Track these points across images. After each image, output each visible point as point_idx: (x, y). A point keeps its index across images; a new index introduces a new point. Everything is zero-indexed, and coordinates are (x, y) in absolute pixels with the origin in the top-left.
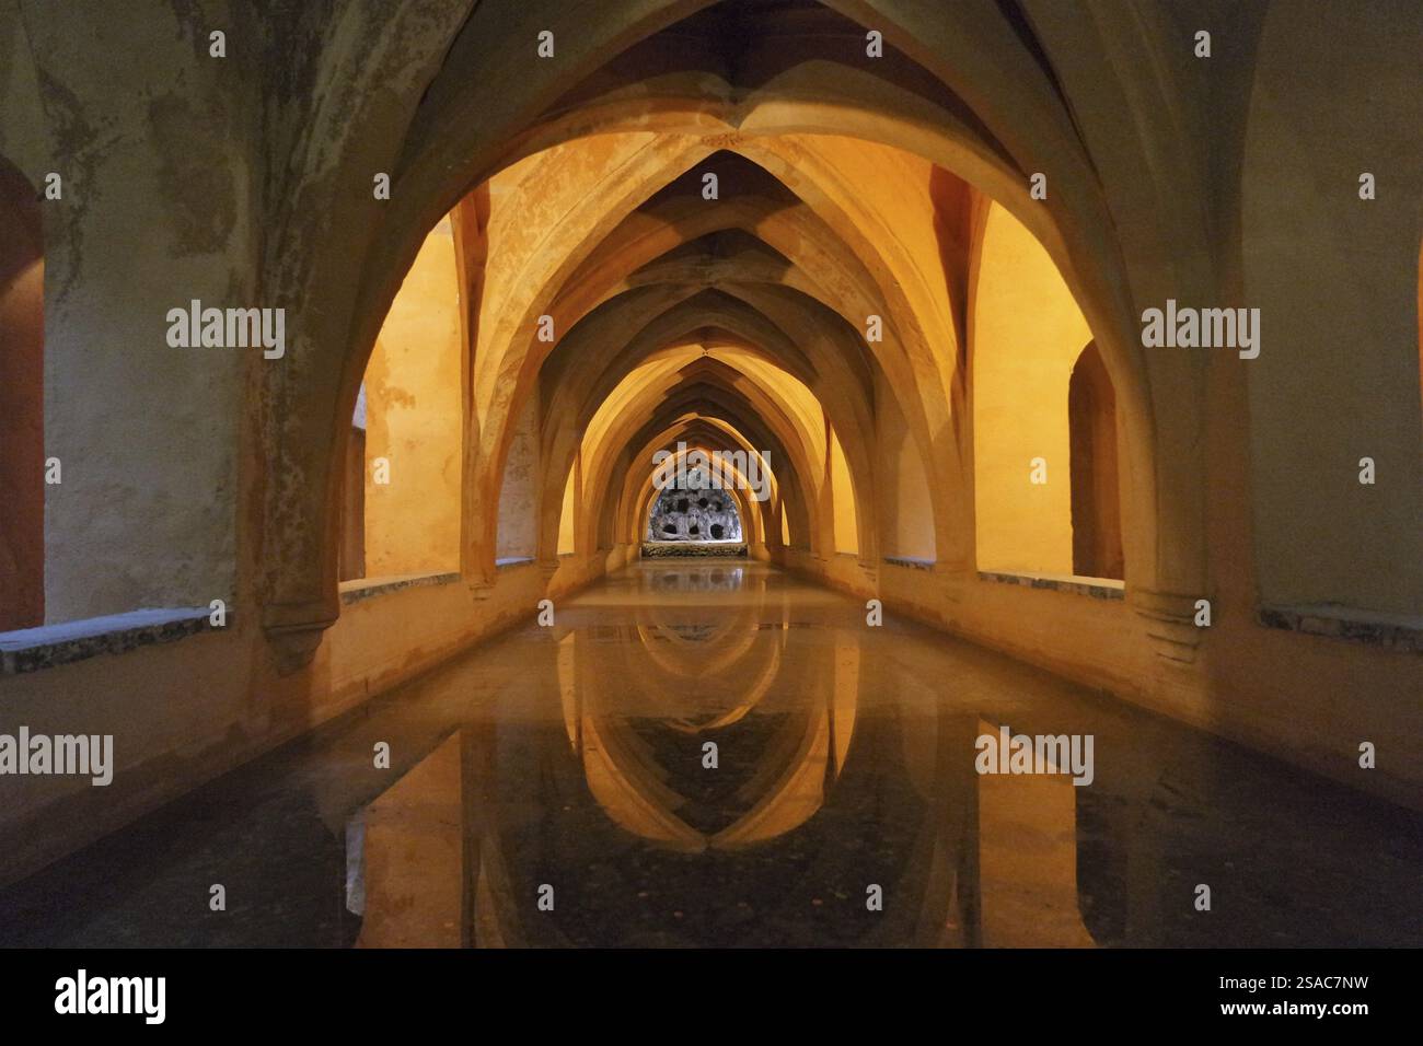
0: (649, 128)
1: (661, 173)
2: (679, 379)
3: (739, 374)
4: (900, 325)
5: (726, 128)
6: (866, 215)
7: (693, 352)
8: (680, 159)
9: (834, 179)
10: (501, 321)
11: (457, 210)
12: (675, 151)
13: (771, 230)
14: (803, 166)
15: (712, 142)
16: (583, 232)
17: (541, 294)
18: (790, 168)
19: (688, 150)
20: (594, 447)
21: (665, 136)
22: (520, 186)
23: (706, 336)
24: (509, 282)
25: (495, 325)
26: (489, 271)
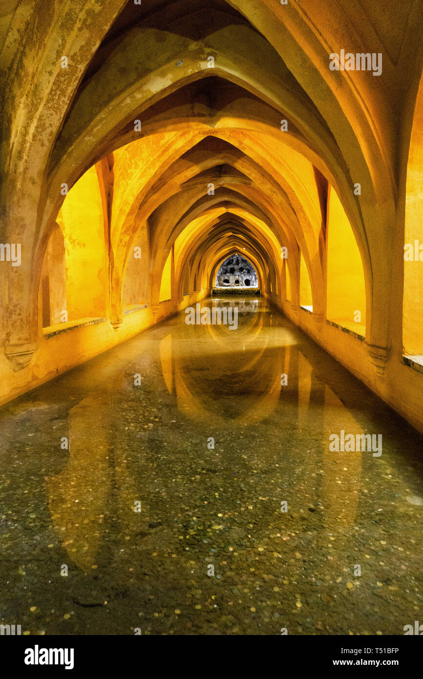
0: (172, 130)
1: (183, 146)
5: (207, 127)
6: (277, 161)
7: (222, 210)
8: (191, 141)
9: (262, 147)
10: (121, 210)
12: (189, 137)
13: (239, 165)
14: (247, 142)
15: (204, 133)
16: (152, 172)
17: (137, 199)
18: (241, 143)
19: (194, 137)
21: (181, 132)
24: (124, 191)
25: (118, 212)
26: (115, 187)
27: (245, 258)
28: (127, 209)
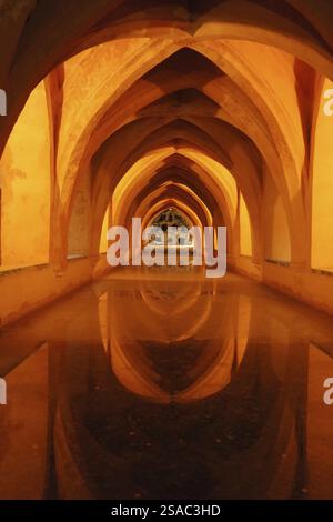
0: (146, 36)
1: (153, 59)
2: (162, 164)
3: (193, 162)
4: (275, 139)
5: (187, 36)
6: (259, 82)
7: (169, 151)
8: (162, 52)
9: (243, 63)
10: (71, 135)
11: (47, 78)
12: (161, 47)
13: (210, 89)
14: (227, 56)
15: (180, 42)
16: (112, 89)
17: (91, 122)
18: (220, 57)
19: (167, 47)
20: (118, 199)
21: (155, 40)
22: (81, 64)
23: (176, 143)
24: (75, 114)
25: (67, 138)
26: (64, 108)
27: (180, 213)
28: (79, 134)
